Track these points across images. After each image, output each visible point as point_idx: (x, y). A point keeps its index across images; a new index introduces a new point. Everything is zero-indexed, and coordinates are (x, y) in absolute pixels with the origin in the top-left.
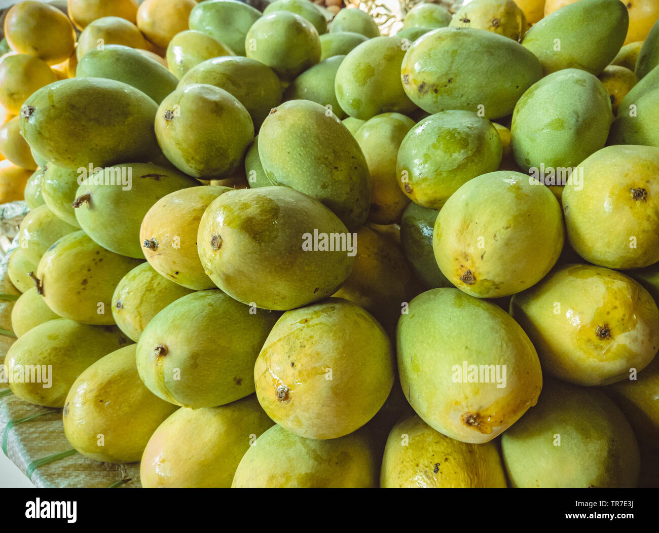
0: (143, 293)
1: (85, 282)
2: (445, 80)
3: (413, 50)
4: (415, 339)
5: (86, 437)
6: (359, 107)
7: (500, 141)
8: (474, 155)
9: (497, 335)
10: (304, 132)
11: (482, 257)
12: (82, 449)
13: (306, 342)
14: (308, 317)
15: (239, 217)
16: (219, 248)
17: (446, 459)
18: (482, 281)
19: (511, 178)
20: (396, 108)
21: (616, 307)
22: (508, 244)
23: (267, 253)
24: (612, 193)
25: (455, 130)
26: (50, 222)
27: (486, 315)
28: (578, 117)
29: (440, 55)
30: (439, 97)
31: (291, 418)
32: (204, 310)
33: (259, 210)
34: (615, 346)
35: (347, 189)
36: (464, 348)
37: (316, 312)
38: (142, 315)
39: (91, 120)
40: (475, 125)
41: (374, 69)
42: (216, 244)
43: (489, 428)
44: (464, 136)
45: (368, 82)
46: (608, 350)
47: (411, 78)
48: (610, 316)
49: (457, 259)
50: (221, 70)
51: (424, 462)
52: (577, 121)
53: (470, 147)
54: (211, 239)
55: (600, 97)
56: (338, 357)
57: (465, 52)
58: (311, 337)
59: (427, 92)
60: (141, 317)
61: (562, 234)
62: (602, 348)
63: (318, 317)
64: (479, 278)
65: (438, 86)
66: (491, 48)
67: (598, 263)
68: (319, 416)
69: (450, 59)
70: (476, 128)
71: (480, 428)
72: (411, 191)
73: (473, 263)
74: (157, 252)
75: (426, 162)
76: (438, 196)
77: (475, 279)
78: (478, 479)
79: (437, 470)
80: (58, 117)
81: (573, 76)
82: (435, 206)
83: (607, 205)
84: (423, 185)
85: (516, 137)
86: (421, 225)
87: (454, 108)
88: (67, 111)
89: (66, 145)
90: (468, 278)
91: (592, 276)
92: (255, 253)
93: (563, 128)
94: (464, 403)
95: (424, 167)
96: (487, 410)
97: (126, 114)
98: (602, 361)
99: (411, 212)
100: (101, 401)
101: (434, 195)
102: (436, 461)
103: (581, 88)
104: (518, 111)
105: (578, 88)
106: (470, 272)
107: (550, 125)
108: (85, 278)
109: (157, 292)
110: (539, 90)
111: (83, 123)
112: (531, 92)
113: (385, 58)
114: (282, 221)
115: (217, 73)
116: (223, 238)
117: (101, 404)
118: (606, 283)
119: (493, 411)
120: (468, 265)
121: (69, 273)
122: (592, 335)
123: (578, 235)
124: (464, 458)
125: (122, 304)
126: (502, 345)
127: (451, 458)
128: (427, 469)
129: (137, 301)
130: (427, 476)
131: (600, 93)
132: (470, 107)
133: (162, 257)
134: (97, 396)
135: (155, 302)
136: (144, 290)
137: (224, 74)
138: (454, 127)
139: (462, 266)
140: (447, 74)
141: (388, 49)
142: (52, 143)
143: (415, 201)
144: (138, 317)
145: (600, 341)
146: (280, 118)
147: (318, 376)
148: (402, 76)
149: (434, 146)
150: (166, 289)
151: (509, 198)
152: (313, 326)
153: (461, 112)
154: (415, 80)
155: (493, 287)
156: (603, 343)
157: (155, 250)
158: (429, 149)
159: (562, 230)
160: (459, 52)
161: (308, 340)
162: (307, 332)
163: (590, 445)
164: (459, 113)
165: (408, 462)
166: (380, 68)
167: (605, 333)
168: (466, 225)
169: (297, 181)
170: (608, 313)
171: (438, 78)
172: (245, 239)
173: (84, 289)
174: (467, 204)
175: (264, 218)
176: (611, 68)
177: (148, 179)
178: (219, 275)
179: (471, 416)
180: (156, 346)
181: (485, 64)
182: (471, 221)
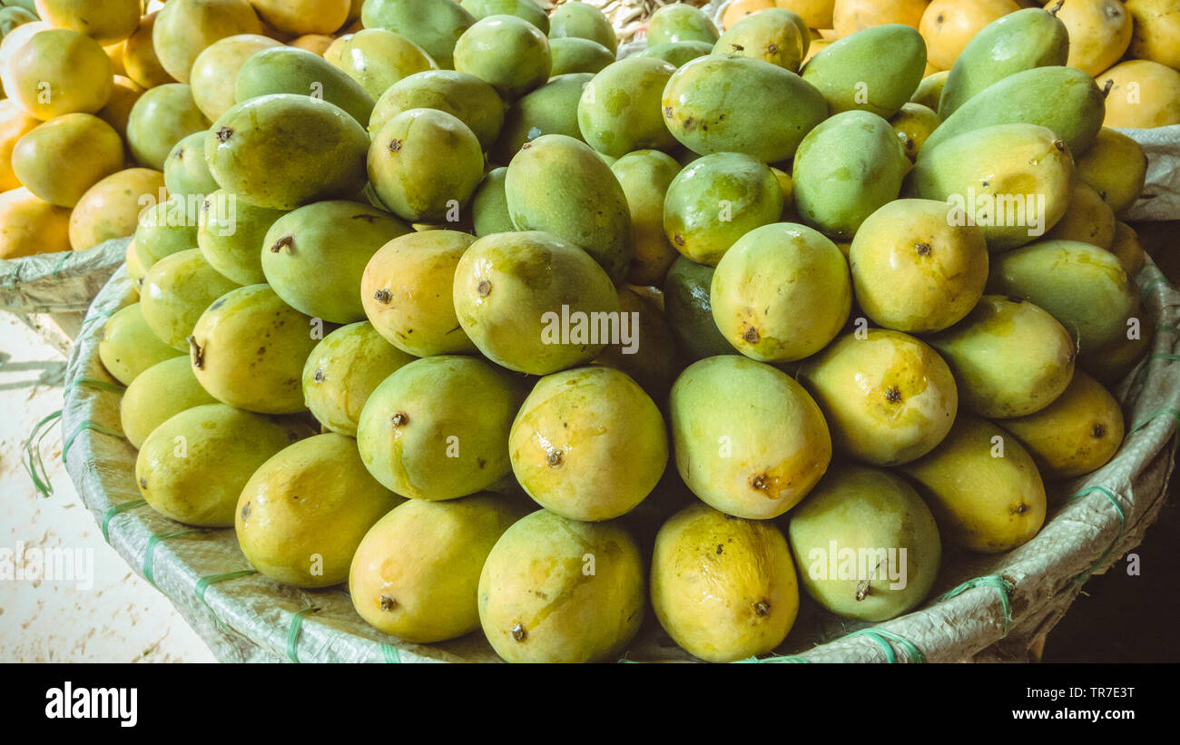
0: (352, 361)
1: (262, 350)
2: (715, 117)
3: (677, 79)
4: (695, 404)
5: (276, 543)
6: (610, 142)
7: (781, 190)
8: (753, 204)
9: (784, 395)
10: (567, 171)
11: (766, 312)
12: (268, 561)
13: (577, 402)
14: (576, 378)
15: (510, 260)
16: (489, 294)
17: (730, 540)
18: (766, 339)
19: (794, 230)
20: (654, 145)
21: (905, 369)
22: (792, 298)
23: (539, 301)
24: (897, 249)
25: (732, 175)
26: (192, 276)
27: (772, 375)
28: (865, 166)
29: (710, 88)
30: (709, 136)
31: (563, 485)
32: (445, 375)
33: (531, 254)
34: (905, 411)
35: (609, 238)
36: (749, 407)
37: (583, 374)
38: (350, 389)
39: (298, 147)
40: (753, 171)
41: (629, 98)
42: (484, 290)
43: (777, 491)
44: (741, 182)
45: (622, 112)
46: (899, 415)
47: (675, 111)
48: (899, 379)
49: (739, 315)
50: (437, 88)
51: (704, 545)
52: (864, 171)
53: (749, 195)
54: (478, 285)
55: (890, 145)
56: (614, 418)
57: (739, 85)
58: (583, 398)
59: (694, 128)
60: (348, 391)
61: (849, 293)
62: (892, 413)
63: (587, 378)
64: (763, 336)
65: (707, 122)
66: (768, 83)
67: (888, 325)
68: (595, 481)
69: (722, 94)
70: (754, 174)
71: (768, 493)
72: (682, 243)
73: (757, 319)
74: (389, 306)
75: (700, 210)
76: (713, 248)
77: (758, 336)
78: (765, 560)
79: (720, 551)
80: (262, 142)
81: (860, 121)
82: (709, 263)
83: (893, 262)
84: (697, 236)
85: (799, 186)
86: (691, 284)
87: (727, 150)
88: (273, 136)
89: (266, 176)
90: (751, 336)
91: (882, 337)
92: (528, 300)
93: (850, 177)
94: (750, 464)
95: (698, 215)
96: (774, 470)
97: (337, 141)
98: (893, 427)
99: (680, 269)
100: (296, 497)
101: (709, 248)
102: (719, 542)
103: (869, 134)
104: (800, 157)
105: (864, 135)
106: (753, 329)
107: (835, 173)
108: (263, 345)
109: (369, 360)
110: (823, 133)
111: (290, 150)
112: (814, 135)
113: (641, 84)
114: (555, 267)
115: (433, 92)
116: (492, 283)
117: (295, 501)
118: (896, 345)
119: (781, 472)
120: (752, 322)
121: (242, 339)
122: (882, 397)
123: (865, 293)
124: (750, 539)
125: (323, 375)
126: (788, 404)
127: (735, 539)
128: (709, 552)
129: (345, 371)
130: (709, 558)
131: (891, 141)
132: (743, 149)
133: (395, 311)
134: (290, 491)
135: (368, 372)
136: (353, 357)
137: (440, 94)
138: (731, 172)
139: (745, 323)
140: (718, 110)
141: (646, 74)
142: (250, 174)
143: (686, 255)
144: (345, 392)
145: (890, 406)
146: (538, 156)
147: (595, 437)
148: (663, 108)
149: (709, 193)
150: (379, 357)
151: (792, 250)
152: (583, 387)
153: (736, 155)
154: (680, 114)
155: (778, 347)
156: (893, 407)
157: (387, 303)
158: (703, 196)
159: (849, 289)
160: (732, 84)
161: (580, 401)
162: (577, 393)
163: (883, 517)
164: (735, 156)
165: (687, 549)
166: (637, 96)
167: (895, 396)
168: (748, 278)
169: (554, 226)
170: (898, 375)
171: (708, 114)
172: (518, 286)
173: (260, 360)
174: (749, 256)
175: (536, 263)
176: (909, 107)
177: (360, 220)
178: (484, 324)
179: (758, 478)
180: (394, 414)
181: (761, 100)
182: (754, 274)
